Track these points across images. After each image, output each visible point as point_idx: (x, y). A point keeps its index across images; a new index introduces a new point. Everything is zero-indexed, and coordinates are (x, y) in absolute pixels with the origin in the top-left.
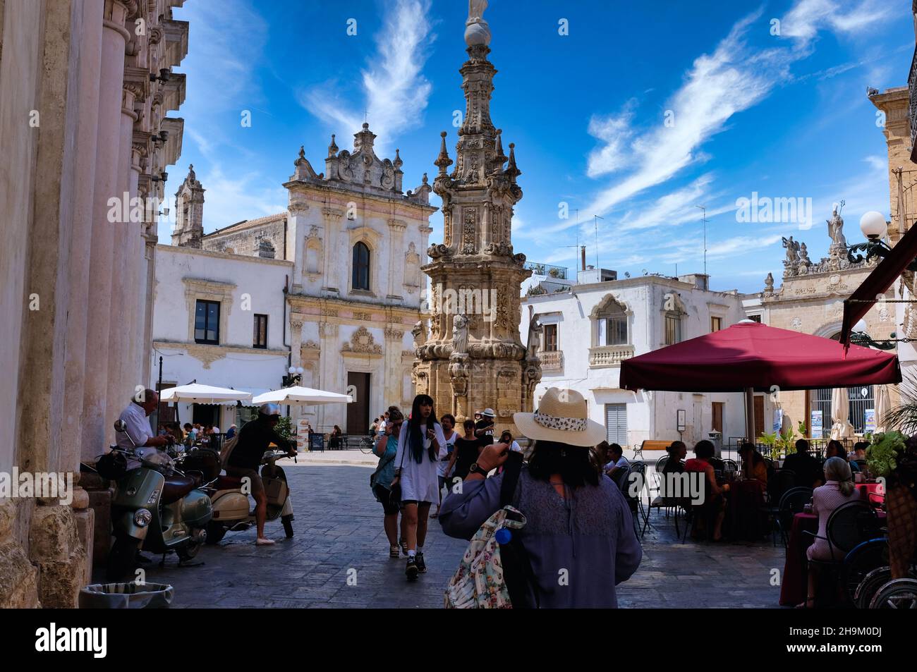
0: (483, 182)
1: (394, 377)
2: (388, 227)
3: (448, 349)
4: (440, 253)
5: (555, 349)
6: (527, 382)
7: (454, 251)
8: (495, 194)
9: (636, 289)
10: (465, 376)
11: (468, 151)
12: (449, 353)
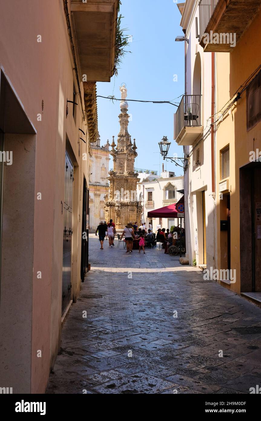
0: (125, 152)
1: (97, 210)
2: (95, 159)
3: (115, 203)
4: (112, 173)
5: (152, 200)
6: (139, 213)
7: (116, 173)
8: (129, 156)
9: (178, 180)
10: (119, 211)
11: (121, 142)
12: (115, 204)
